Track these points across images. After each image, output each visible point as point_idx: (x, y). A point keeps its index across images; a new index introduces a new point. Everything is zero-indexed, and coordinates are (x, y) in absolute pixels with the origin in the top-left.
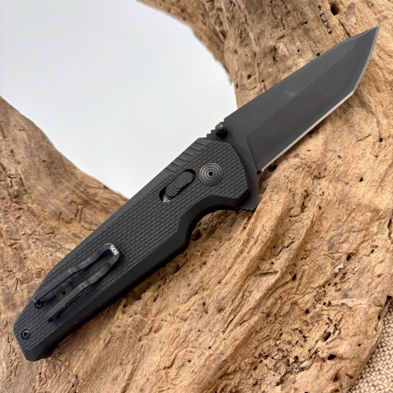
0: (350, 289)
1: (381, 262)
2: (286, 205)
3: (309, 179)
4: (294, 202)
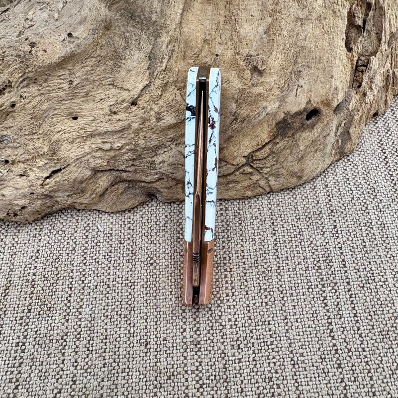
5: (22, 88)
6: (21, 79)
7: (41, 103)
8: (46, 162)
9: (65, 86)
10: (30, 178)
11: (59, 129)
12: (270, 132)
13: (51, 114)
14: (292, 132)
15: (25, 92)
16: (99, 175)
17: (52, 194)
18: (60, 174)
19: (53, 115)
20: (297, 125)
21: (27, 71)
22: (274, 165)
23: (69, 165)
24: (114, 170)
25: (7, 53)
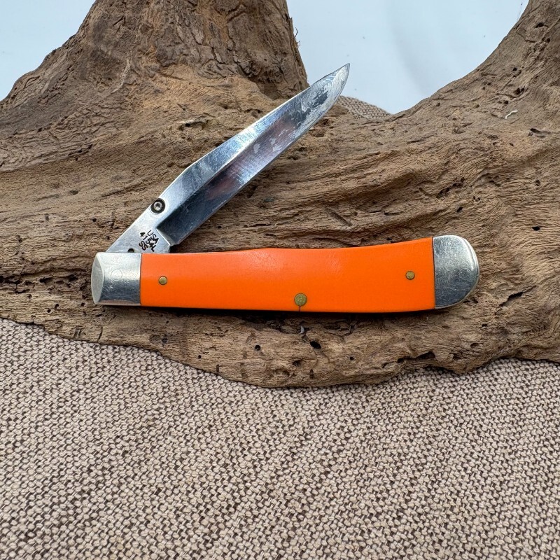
2: (428, 173)
3: (481, 170)
4: (439, 178)
5: (476, 187)
6: (478, 176)
7: (498, 206)
8: (503, 282)
9: (533, 186)
10: (480, 304)
11: (519, 241)
13: (510, 221)
15: (480, 192)
17: (508, 328)
18: (520, 300)
19: (514, 222)
21: (491, 166)
23: (535, 286)
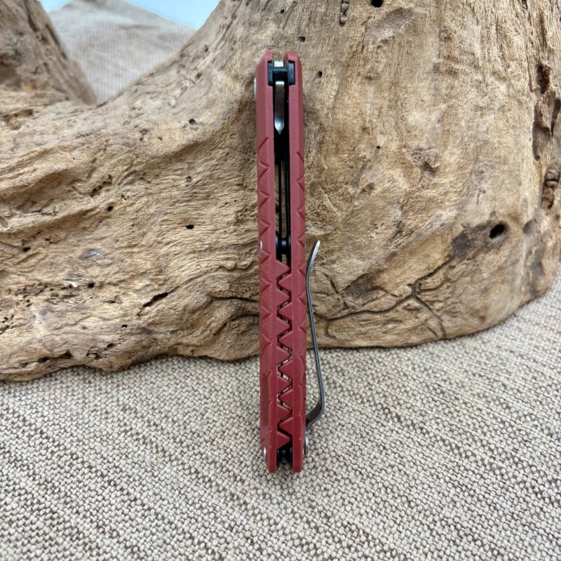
0: (52, 312)
1: (104, 319)
2: (77, 171)
3: (125, 168)
4: (89, 176)
5: (125, 185)
6: (126, 173)
7: (148, 205)
8: (148, 283)
9: (183, 183)
10: (123, 305)
11: (168, 240)
12: (445, 251)
13: (159, 220)
14: (472, 252)
15: (128, 190)
16: (216, 304)
17: (151, 328)
18: (164, 300)
19: (162, 221)
20: (479, 243)
21: (135, 162)
22: (448, 298)
23: (178, 287)
24: (236, 298)
25: (111, 142)
